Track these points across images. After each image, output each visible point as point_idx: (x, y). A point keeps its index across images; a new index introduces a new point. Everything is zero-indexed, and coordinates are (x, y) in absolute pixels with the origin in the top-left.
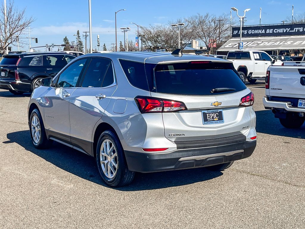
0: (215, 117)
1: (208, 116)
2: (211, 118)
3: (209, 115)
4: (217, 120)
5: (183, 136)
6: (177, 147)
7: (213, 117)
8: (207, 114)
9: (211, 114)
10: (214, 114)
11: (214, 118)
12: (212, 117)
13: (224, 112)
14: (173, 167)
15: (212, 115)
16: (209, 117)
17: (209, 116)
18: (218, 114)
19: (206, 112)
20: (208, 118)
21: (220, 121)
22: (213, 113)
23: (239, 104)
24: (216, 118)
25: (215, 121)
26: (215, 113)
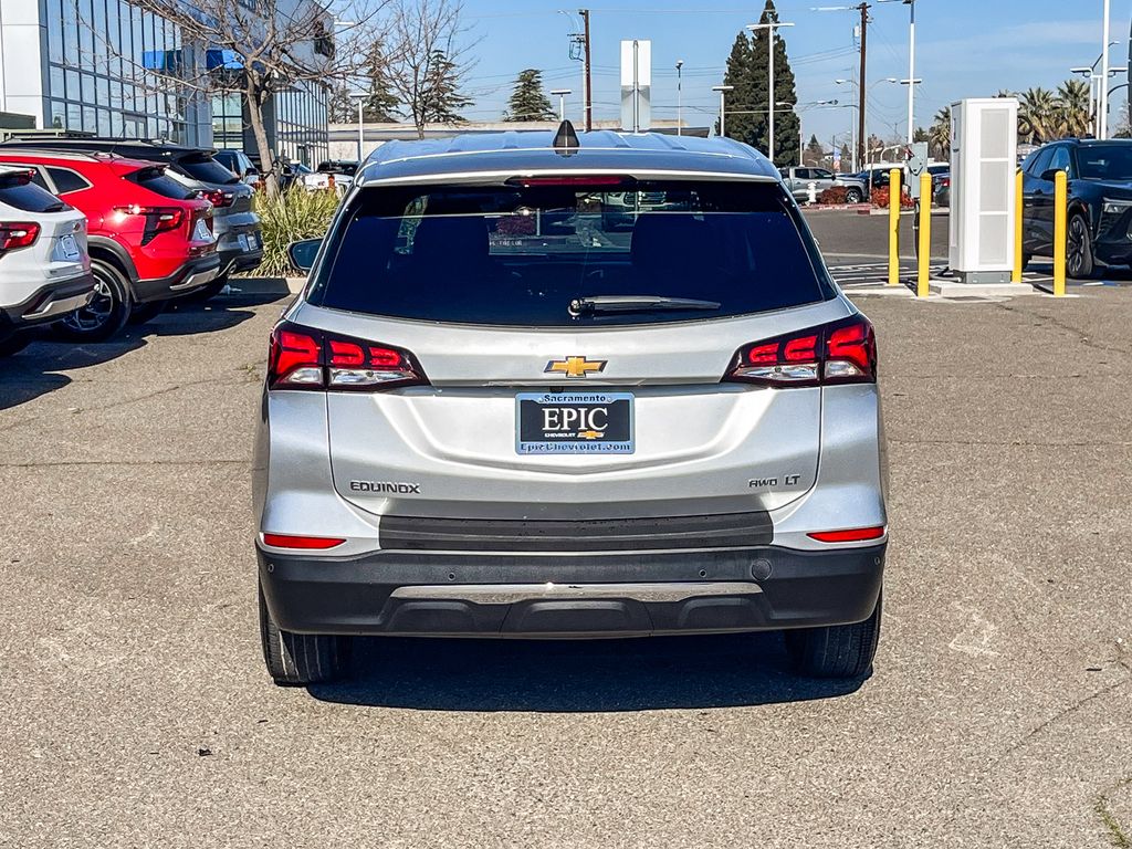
0: (587, 424)
1: (547, 419)
2: (566, 427)
3: (552, 414)
4: (597, 439)
5: (413, 496)
6: (380, 539)
7: (574, 426)
8: (547, 411)
9: (565, 411)
10: (583, 411)
11: (583, 427)
12: (569, 422)
13: (642, 406)
14: (374, 621)
15: (570, 415)
16: (552, 424)
17: (555, 419)
18: (605, 411)
19: (539, 398)
20: (547, 427)
21: (613, 443)
22: (576, 407)
23: (722, 374)
24: (592, 429)
25: (584, 439)
26: (590, 407)
